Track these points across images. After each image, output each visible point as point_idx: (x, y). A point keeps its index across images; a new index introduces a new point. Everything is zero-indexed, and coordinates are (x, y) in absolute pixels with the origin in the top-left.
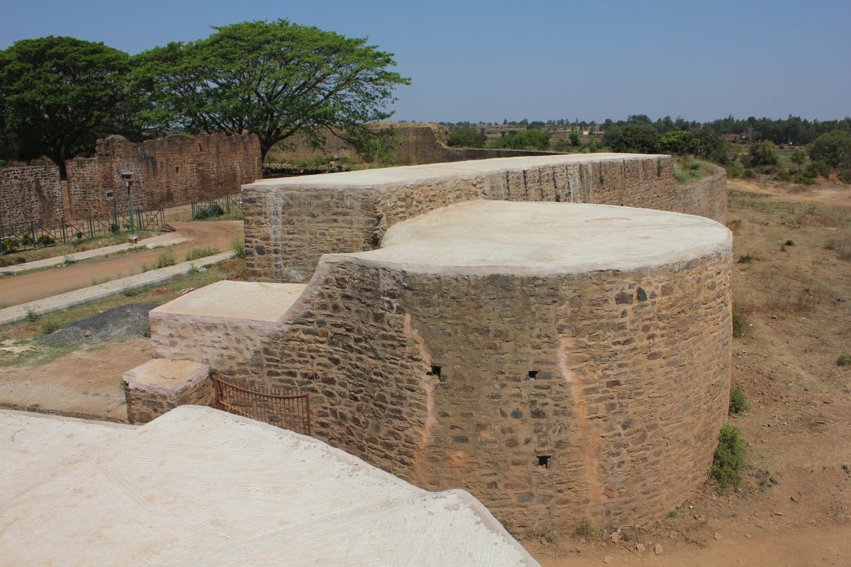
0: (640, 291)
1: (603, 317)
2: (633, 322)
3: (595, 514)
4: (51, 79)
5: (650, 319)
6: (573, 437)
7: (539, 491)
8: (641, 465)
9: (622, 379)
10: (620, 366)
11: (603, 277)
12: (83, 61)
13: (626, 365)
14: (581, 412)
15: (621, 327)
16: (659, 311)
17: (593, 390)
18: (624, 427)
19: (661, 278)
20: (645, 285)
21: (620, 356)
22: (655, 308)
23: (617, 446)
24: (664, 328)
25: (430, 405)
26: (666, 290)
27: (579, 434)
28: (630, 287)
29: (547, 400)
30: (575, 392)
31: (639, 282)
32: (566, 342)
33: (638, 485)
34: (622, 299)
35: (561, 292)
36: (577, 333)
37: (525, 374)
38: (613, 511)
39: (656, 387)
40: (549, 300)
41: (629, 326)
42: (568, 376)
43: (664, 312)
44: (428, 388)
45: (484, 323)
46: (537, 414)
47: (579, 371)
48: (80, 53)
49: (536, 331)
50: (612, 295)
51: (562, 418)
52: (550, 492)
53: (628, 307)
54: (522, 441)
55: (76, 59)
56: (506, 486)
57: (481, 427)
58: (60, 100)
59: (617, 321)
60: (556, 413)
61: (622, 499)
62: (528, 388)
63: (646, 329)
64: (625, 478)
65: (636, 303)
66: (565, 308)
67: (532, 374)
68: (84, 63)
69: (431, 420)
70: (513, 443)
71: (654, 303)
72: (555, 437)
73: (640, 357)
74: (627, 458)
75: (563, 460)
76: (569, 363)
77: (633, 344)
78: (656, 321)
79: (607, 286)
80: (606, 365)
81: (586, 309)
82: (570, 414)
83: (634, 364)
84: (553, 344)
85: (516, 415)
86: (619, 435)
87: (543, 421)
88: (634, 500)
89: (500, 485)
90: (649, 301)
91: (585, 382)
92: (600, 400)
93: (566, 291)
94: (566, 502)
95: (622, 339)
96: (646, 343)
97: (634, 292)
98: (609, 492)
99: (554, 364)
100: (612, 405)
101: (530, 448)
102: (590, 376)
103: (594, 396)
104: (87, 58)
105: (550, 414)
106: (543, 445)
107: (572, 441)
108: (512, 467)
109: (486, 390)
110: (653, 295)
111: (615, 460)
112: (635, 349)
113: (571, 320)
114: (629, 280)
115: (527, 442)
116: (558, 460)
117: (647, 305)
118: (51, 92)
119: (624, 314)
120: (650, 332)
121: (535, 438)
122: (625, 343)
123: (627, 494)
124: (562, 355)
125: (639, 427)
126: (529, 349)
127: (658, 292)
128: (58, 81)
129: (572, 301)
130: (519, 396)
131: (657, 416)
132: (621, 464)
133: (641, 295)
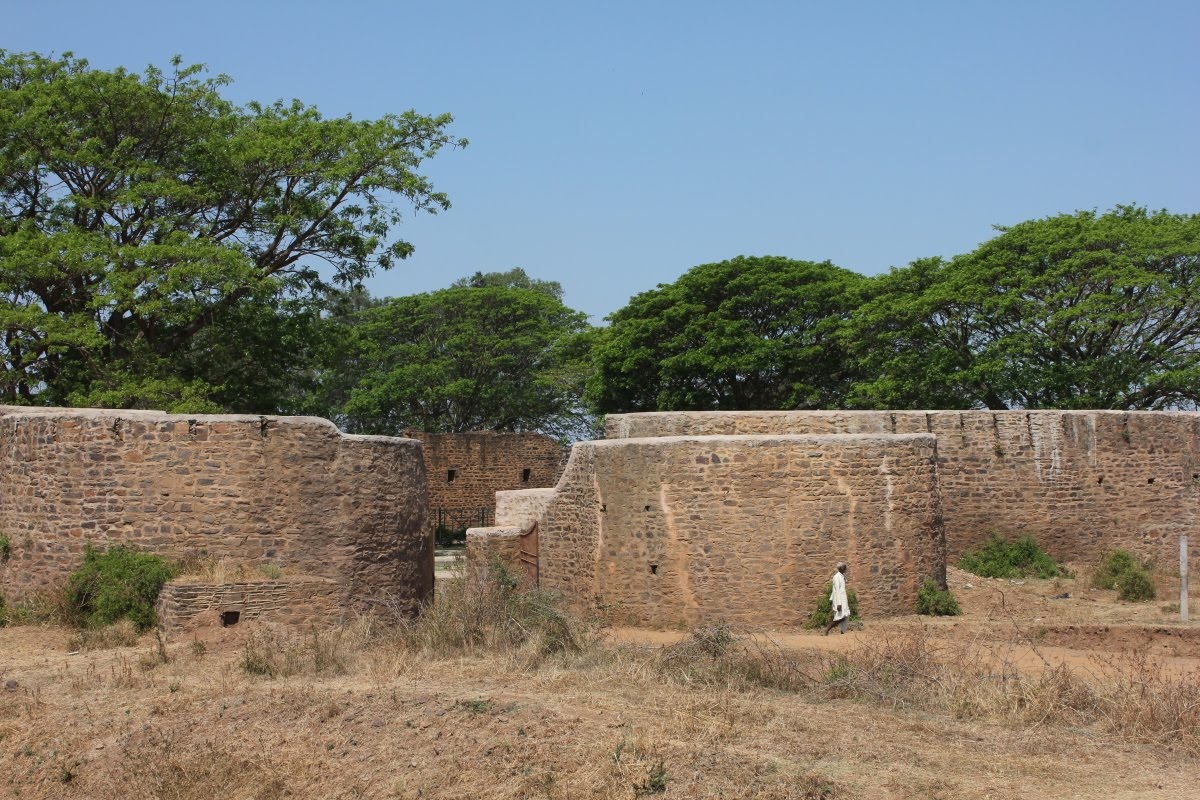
0: (714, 456)
1: (686, 471)
2: (709, 476)
3: (691, 616)
4: (728, 329)
5: (724, 476)
6: (669, 552)
7: (653, 592)
8: (723, 583)
9: (701, 515)
10: (700, 506)
11: (688, 445)
12: (782, 296)
13: (706, 506)
14: (673, 534)
15: (699, 479)
16: (732, 471)
17: (681, 521)
18: (706, 551)
19: (734, 449)
20: (719, 452)
21: (699, 499)
22: (729, 469)
23: (701, 564)
24: (737, 485)
25: (600, 532)
26: (738, 458)
27: (672, 551)
28: (707, 452)
29: (654, 526)
30: (670, 520)
31: (714, 450)
32: (665, 487)
33: (722, 600)
34: (700, 460)
35: (663, 454)
36: (672, 481)
37: (643, 508)
38: (703, 616)
39: (732, 526)
40: (656, 460)
41: (706, 479)
42: (666, 509)
43: (737, 473)
44: (600, 519)
45: (625, 474)
46: (649, 535)
47: (674, 507)
48: (779, 284)
49: (649, 480)
50: (693, 458)
51: (662, 538)
52: (659, 593)
53: (705, 466)
54: (641, 554)
55: (770, 294)
56: (634, 587)
57: (622, 544)
58: (739, 364)
59: (696, 475)
60: (659, 535)
61: (710, 608)
62: (644, 518)
63: (720, 483)
64: (710, 591)
65: (711, 464)
66: (665, 465)
67: (647, 508)
68: (781, 300)
69: (601, 542)
70: (636, 555)
71: (727, 466)
72: (658, 552)
73: (718, 502)
74: (710, 575)
75: (664, 569)
76: (667, 501)
77: (709, 493)
78: (730, 479)
79: (690, 451)
80: (690, 504)
81: (677, 465)
82: (667, 536)
83: (712, 506)
84: (658, 488)
85: (639, 535)
86: (701, 555)
87: (652, 540)
88: (719, 611)
89: (631, 586)
90: (722, 464)
91: (675, 514)
92: (685, 527)
93: (666, 454)
94: (670, 602)
95: (700, 487)
96: (721, 492)
97: (709, 456)
98: (698, 598)
99: (658, 501)
100: (695, 533)
101: (645, 559)
102: (679, 510)
103: (682, 524)
104: (789, 291)
105: (655, 535)
106: (653, 557)
107: (668, 555)
108: (637, 573)
109: (625, 519)
110: (726, 460)
111: (700, 575)
112: (711, 495)
113: (668, 472)
114: (706, 448)
115: (644, 554)
116: (661, 570)
117: (721, 466)
118: (725, 350)
119: (702, 470)
120: (725, 486)
121: (648, 552)
122: (703, 490)
123: (712, 604)
124: (663, 496)
125: (719, 553)
126: (645, 492)
127: (731, 458)
128: (738, 333)
129: (669, 460)
130: (640, 522)
131: (735, 548)
132: (706, 578)
133: (716, 459)
